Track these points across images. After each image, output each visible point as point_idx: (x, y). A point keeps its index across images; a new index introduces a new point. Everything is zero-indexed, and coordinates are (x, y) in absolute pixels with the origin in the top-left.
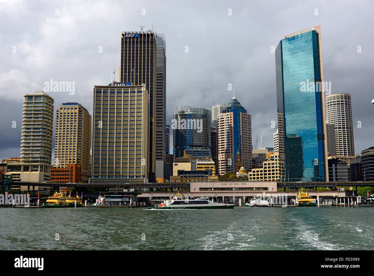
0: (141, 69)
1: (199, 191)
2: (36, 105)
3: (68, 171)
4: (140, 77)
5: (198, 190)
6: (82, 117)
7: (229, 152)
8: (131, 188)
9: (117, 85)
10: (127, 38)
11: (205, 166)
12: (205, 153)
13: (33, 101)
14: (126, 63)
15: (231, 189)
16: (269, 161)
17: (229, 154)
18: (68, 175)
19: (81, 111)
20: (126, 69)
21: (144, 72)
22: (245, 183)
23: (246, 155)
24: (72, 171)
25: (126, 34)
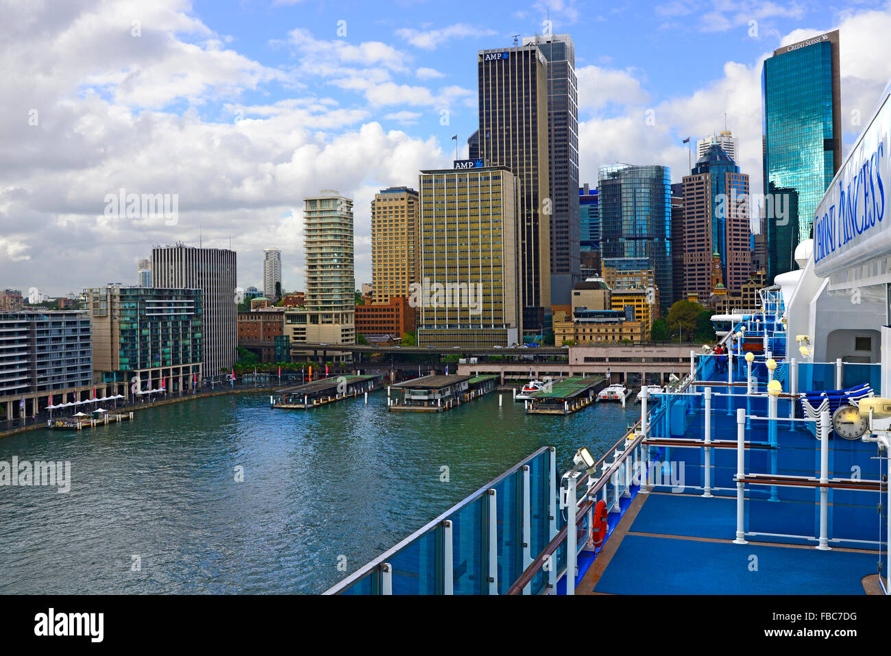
0: (514, 118)
1: (583, 363)
2: (324, 215)
3: (392, 310)
4: (514, 133)
5: (581, 362)
6: (414, 213)
7: (704, 250)
8: (472, 357)
9: (460, 165)
10: (488, 61)
11: (626, 298)
12: (640, 263)
13: (318, 208)
14: (488, 108)
15: (639, 360)
16: (752, 283)
17: (703, 252)
18: (392, 316)
19: (412, 203)
20: (488, 120)
21: (521, 124)
22: (664, 349)
23: (737, 254)
24: (398, 310)
25: (485, 56)
